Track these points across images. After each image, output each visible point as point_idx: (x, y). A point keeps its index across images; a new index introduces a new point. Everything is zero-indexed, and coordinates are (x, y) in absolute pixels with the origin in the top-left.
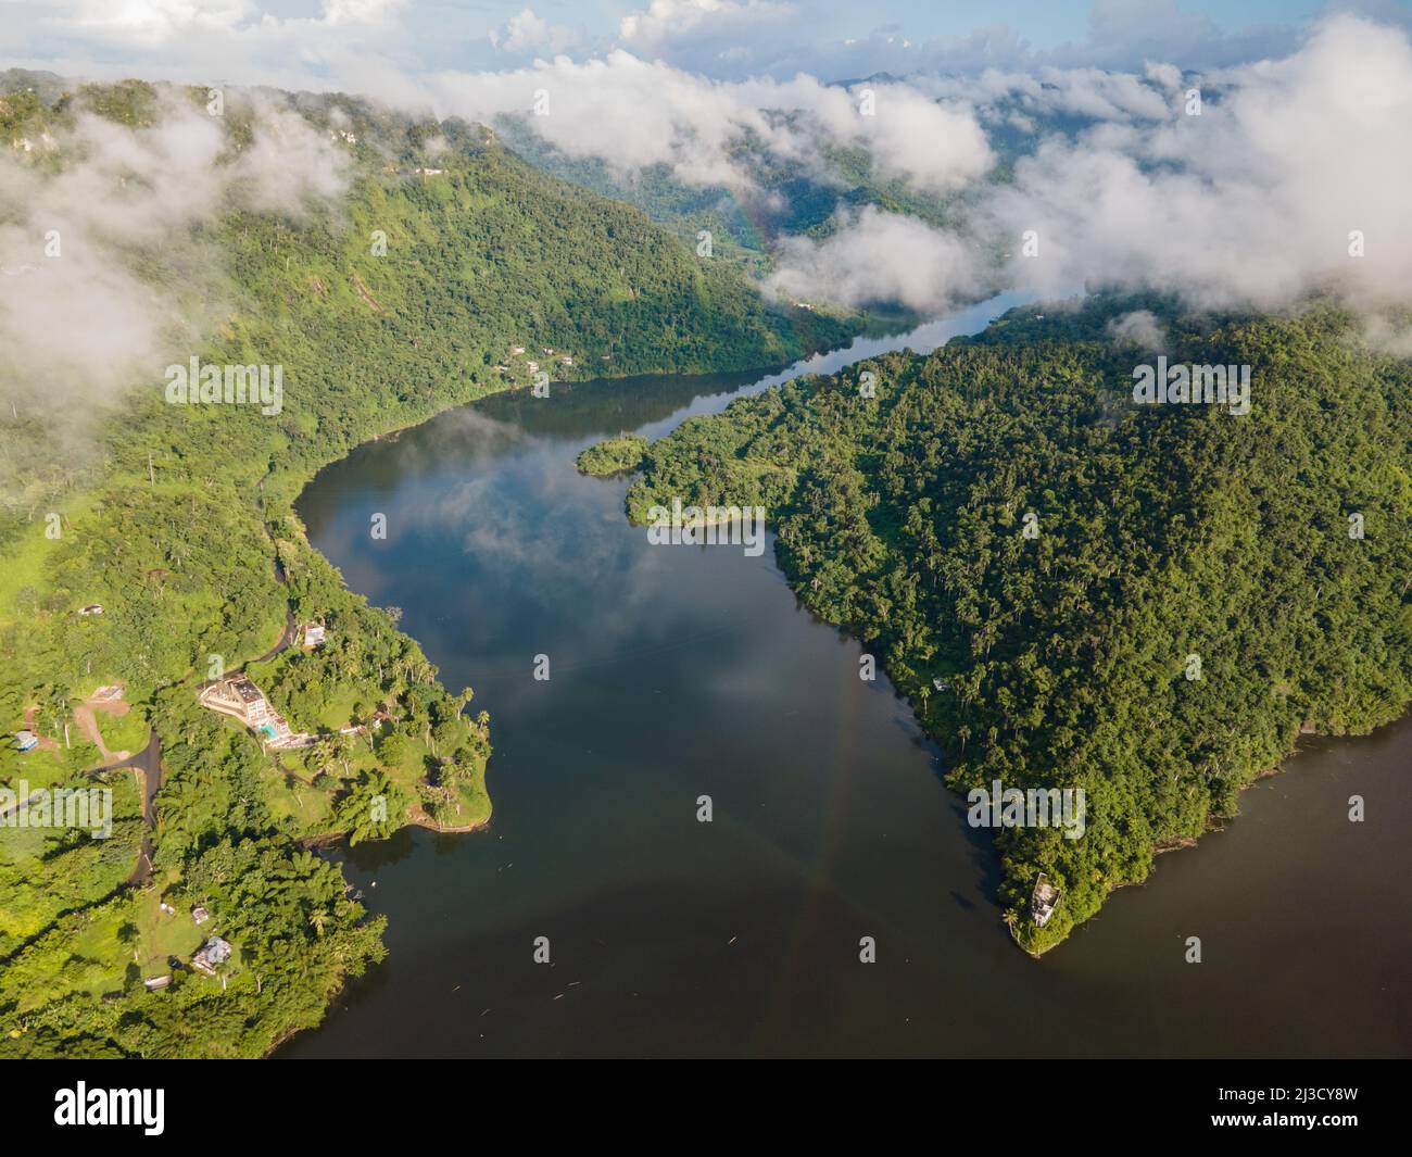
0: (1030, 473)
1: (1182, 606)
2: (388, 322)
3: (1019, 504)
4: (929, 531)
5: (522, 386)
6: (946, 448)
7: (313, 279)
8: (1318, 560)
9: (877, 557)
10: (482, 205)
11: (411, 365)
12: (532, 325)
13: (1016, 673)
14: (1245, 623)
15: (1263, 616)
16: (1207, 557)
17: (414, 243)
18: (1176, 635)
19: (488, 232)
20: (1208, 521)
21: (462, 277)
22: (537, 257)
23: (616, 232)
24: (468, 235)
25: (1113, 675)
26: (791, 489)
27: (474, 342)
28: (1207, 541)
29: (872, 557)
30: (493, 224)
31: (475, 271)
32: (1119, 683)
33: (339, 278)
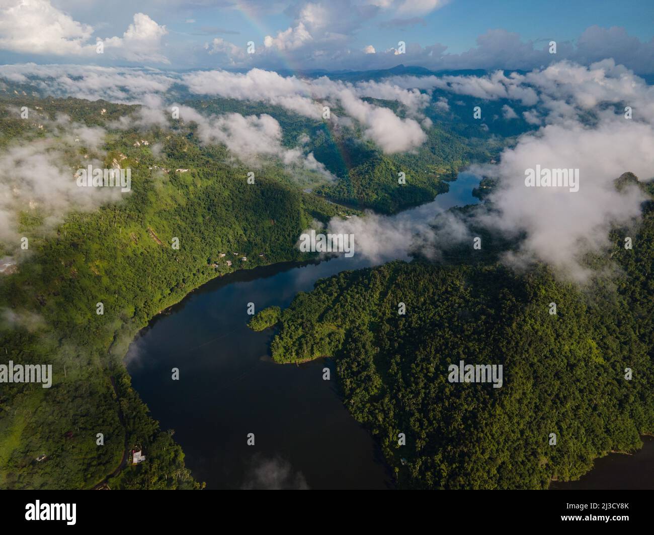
0: (441, 347)
1: (502, 427)
2: (164, 249)
3: (436, 363)
4: (399, 375)
5: (224, 274)
6: (407, 324)
7: (132, 235)
8: (557, 396)
9: (378, 386)
10: (206, 184)
11: (175, 272)
12: (229, 241)
13: (434, 465)
14: (528, 433)
15: (534, 427)
16: (511, 402)
17: (176, 206)
18: (499, 443)
19: (209, 197)
20: (511, 385)
21: (197, 220)
22: (230, 209)
23: (265, 194)
24: (200, 199)
25: (472, 470)
26: (342, 341)
27: (203, 254)
28: (511, 394)
29: (376, 386)
30: (211, 194)
31: (203, 216)
32: (475, 473)
33: (143, 232)
